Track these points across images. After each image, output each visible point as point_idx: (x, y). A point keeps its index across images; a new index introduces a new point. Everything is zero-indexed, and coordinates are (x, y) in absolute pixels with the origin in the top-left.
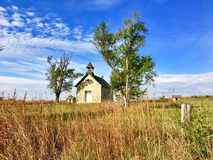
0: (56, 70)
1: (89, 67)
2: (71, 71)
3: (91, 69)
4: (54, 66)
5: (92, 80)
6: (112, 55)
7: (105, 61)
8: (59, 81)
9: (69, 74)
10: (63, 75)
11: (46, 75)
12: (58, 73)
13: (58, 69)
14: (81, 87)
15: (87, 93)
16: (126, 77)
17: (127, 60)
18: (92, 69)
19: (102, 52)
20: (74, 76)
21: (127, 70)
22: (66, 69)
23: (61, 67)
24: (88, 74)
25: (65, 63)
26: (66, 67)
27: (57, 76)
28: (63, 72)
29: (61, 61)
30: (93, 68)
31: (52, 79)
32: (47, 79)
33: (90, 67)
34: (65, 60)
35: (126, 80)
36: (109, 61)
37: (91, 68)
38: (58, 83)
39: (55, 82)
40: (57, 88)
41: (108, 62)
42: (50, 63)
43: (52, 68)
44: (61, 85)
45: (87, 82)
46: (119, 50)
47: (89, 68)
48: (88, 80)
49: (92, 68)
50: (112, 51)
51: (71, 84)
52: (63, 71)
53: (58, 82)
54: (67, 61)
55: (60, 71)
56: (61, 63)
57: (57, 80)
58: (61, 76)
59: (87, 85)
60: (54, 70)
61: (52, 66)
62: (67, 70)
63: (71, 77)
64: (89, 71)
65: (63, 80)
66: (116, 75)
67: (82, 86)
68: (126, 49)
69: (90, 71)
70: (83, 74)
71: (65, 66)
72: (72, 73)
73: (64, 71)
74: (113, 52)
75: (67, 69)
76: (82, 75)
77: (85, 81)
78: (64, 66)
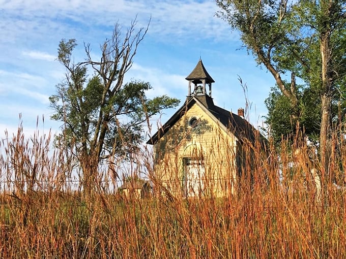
0: (85, 86)
1: (196, 77)
2: (136, 90)
3: (202, 85)
4: (78, 75)
5: (206, 122)
6: (273, 32)
7: (251, 51)
8: (95, 123)
9: (129, 101)
10: (108, 104)
11: (53, 102)
12: (94, 97)
13: (95, 82)
14: (168, 144)
15: (188, 164)
16: (320, 102)
17: (322, 48)
18: (207, 86)
19: (240, 22)
20: (147, 106)
21: (324, 79)
22: (120, 82)
23: (104, 76)
24: (194, 102)
25: (116, 62)
26: (121, 77)
27: (88, 107)
28: (111, 94)
29: (104, 55)
30: (209, 81)
31: (72, 115)
32: (55, 117)
33: (201, 78)
34: (117, 51)
35: (320, 114)
36: (265, 50)
37: (204, 81)
38: (91, 128)
39: (83, 125)
40: (88, 147)
41: (261, 53)
42: (66, 62)
43: (74, 79)
44: (102, 137)
45: (189, 127)
46: (298, 15)
47: (196, 81)
48: (194, 120)
49: (207, 82)
50: (273, 18)
51: (136, 132)
52: (109, 91)
53: (91, 125)
54: (125, 58)
55: (100, 90)
56: (104, 62)
57: (88, 121)
58: (103, 106)
59: (189, 138)
60: (78, 87)
61: (72, 72)
62: (122, 88)
63: (135, 110)
64: (196, 89)
65: (108, 119)
66: (288, 95)
67: (171, 139)
68: (320, 11)
69: (199, 90)
70: (175, 102)
71: (118, 74)
72: (138, 96)
73: (111, 89)
74: (277, 22)
75: (124, 84)
76: (172, 102)
77: (182, 122)
78: (114, 73)
